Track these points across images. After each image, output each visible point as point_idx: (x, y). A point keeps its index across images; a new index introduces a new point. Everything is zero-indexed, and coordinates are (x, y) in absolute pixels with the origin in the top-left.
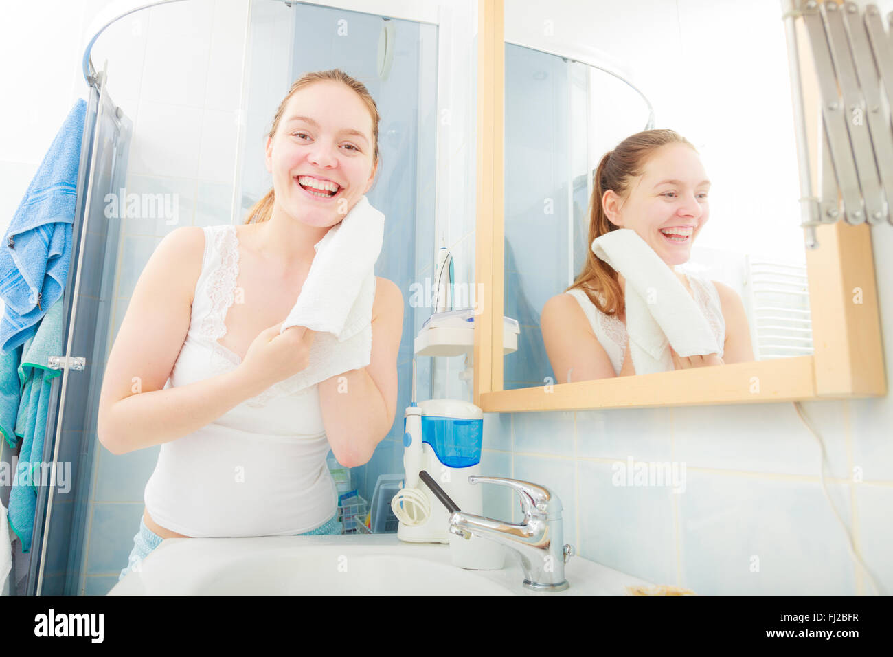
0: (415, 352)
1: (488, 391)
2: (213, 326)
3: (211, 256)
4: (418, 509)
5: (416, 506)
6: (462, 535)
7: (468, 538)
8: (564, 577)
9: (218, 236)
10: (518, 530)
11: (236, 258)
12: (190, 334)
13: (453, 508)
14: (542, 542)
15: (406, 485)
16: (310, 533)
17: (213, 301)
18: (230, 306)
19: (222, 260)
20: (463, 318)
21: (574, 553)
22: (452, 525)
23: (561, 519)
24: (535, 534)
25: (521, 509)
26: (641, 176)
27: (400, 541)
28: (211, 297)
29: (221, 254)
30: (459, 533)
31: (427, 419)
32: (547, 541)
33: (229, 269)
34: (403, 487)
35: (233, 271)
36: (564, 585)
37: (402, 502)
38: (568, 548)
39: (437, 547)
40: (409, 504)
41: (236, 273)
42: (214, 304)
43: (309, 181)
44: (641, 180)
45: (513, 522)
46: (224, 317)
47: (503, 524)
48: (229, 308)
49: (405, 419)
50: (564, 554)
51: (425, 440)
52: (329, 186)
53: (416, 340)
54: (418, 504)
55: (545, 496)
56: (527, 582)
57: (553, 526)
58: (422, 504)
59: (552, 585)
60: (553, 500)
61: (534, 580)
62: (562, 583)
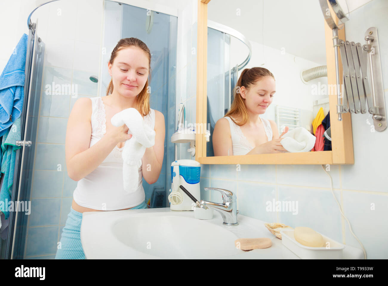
1: (201, 157)
3: (95, 106)
4: (178, 199)
8: (237, 221)
9: (96, 100)
11: (103, 107)
13: (193, 198)
14: (229, 210)
19: (99, 108)
23: (236, 201)
24: (228, 207)
27: (171, 210)
28: (98, 120)
29: (98, 106)
30: (203, 207)
31: (181, 167)
32: (231, 210)
33: (102, 111)
35: (104, 111)
38: (238, 211)
40: (174, 197)
42: (99, 122)
50: (237, 213)
51: (180, 174)
54: (178, 197)
55: (231, 193)
56: (224, 223)
57: (234, 204)
58: (180, 197)
59: (233, 224)
60: (233, 195)
61: (227, 222)
62: (236, 223)
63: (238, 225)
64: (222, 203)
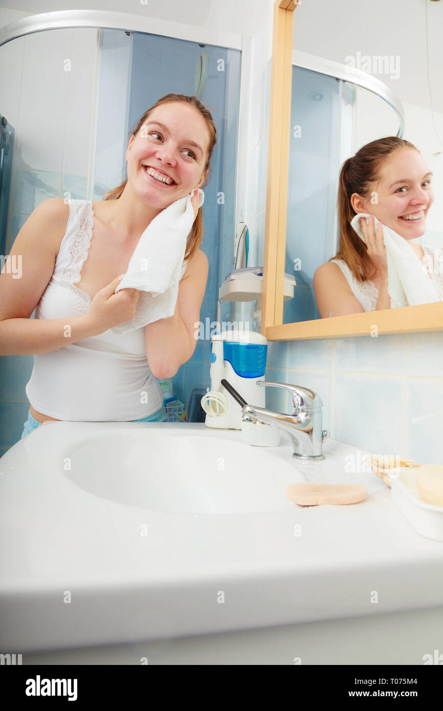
0: (220, 297)
1: (272, 325)
2: (71, 273)
3: (73, 222)
4: (220, 405)
5: (218, 403)
6: (251, 421)
7: (255, 423)
8: (322, 452)
9: (79, 207)
10: (291, 419)
11: (91, 225)
12: (54, 277)
13: (244, 404)
14: (306, 428)
15: (211, 389)
16: (141, 420)
17: (73, 256)
18: (85, 260)
19: (81, 226)
20: (255, 273)
21: (329, 437)
22: (244, 414)
23: (321, 412)
24: (303, 422)
25: (293, 405)
26: (378, 180)
27: (207, 427)
28: (71, 253)
29: (80, 221)
30: (249, 419)
31: (227, 344)
32: (311, 428)
33: (85, 233)
34: (210, 391)
35: (88, 235)
36: (321, 457)
37: (208, 401)
38: (326, 433)
39: (233, 431)
40: (214, 402)
41: (91, 236)
42: (73, 258)
43: (152, 172)
44: (378, 183)
45: (286, 413)
46: (80, 268)
47: (280, 415)
48: (84, 262)
49: (212, 343)
50: (323, 436)
51: (225, 358)
52: (166, 178)
53: (220, 289)
54: (220, 403)
55: (311, 395)
56: (296, 455)
57: (316, 417)
58: (223, 403)
59: (314, 457)
60: (316, 398)
61: (301, 453)
62: (321, 456)
63: (324, 458)
64: (293, 413)
